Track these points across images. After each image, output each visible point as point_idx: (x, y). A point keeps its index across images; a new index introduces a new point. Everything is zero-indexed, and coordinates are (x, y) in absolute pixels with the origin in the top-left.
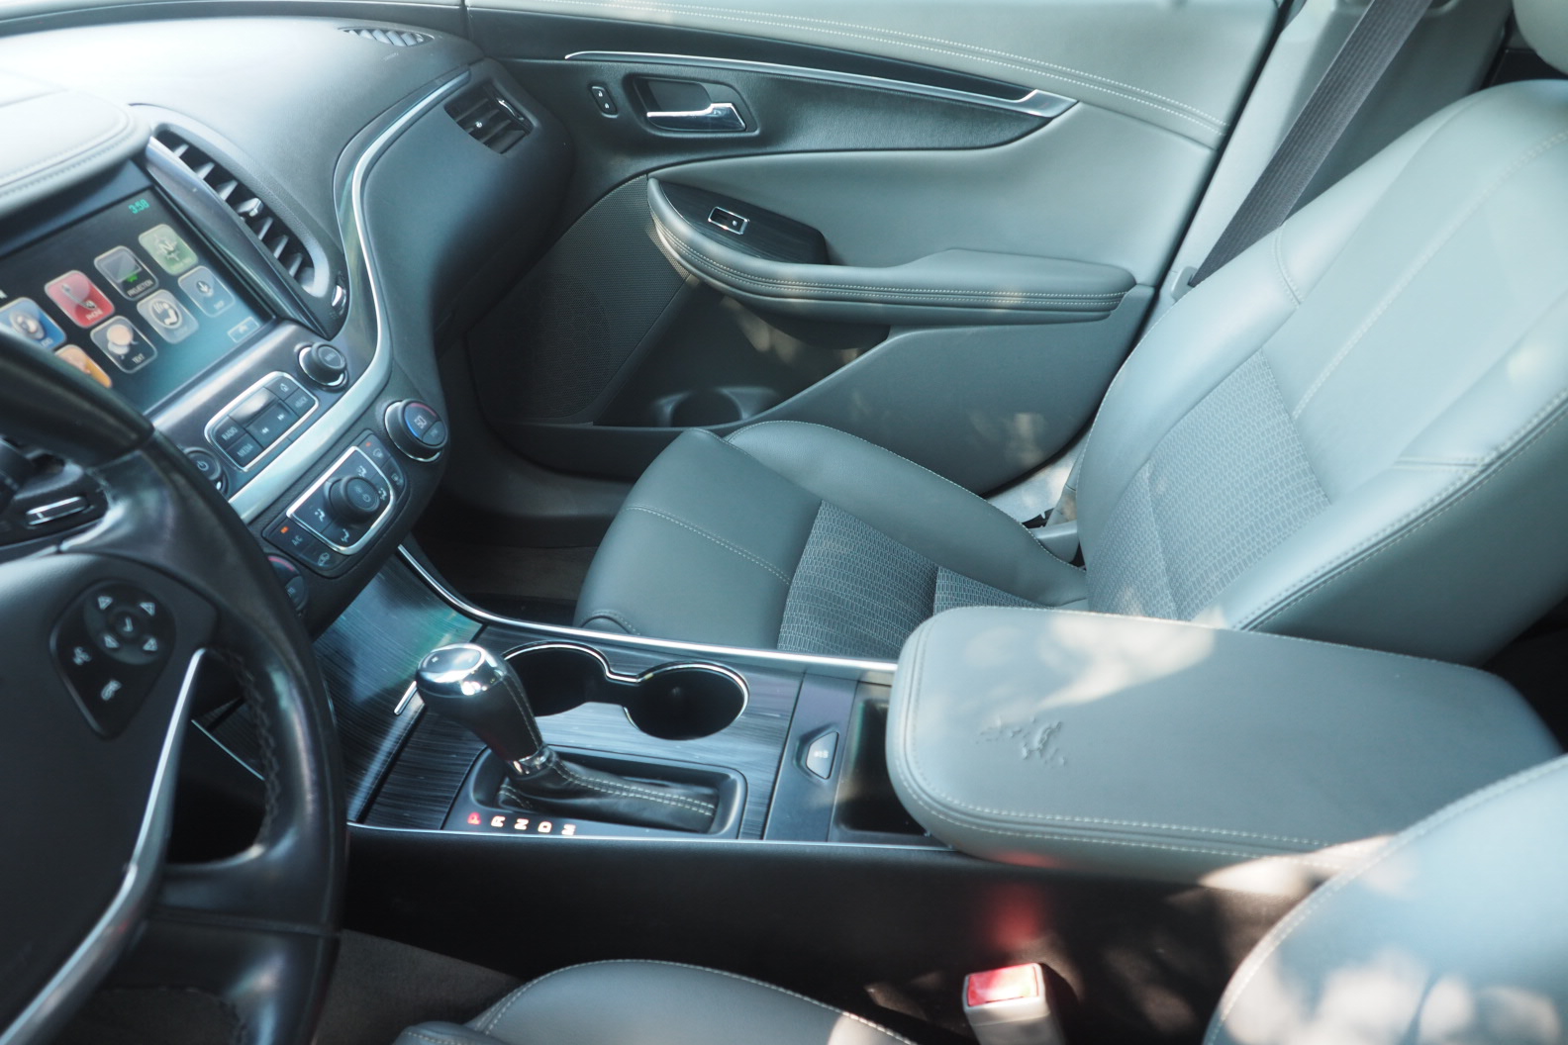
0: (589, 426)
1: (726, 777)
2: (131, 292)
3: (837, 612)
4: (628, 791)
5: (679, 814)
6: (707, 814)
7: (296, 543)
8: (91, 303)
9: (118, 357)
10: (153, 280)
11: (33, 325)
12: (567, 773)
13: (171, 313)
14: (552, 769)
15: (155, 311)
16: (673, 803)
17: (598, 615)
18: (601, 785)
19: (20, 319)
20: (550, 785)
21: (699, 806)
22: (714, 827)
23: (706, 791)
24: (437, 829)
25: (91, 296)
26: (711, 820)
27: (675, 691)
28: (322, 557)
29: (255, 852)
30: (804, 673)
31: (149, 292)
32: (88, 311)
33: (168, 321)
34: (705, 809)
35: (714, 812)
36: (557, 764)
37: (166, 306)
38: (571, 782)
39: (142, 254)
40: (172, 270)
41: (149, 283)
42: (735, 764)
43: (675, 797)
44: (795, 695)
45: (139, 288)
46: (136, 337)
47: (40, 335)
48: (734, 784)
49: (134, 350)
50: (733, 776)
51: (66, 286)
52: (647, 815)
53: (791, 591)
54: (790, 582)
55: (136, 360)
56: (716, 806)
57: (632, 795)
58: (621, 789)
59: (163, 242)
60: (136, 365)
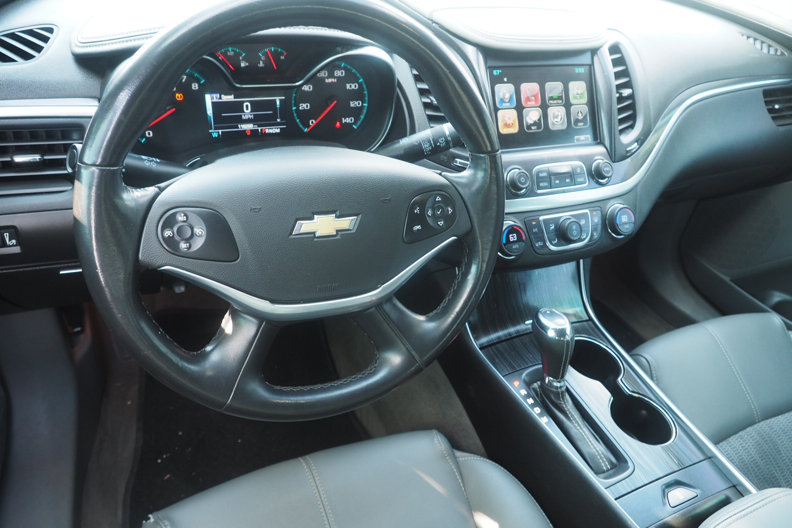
0: (727, 279)
1: (626, 462)
2: (551, 102)
3: (771, 455)
4: (581, 428)
5: (593, 457)
6: (605, 468)
7: (534, 231)
8: (533, 98)
9: (527, 123)
10: (563, 102)
11: (507, 96)
12: (563, 399)
13: (560, 118)
14: (558, 392)
15: (554, 114)
16: (594, 450)
17: (644, 356)
18: (572, 416)
19: (505, 91)
20: (553, 397)
21: (603, 461)
22: (602, 475)
23: (614, 460)
24: (501, 375)
25: (536, 96)
26: (604, 472)
27: (644, 412)
28: (539, 243)
29: (421, 318)
30: (710, 458)
31: (558, 105)
32: (530, 101)
33: (556, 120)
34: (605, 465)
35: (608, 470)
36: (562, 392)
37: (560, 114)
38: (562, 404)
39: (566, 90)
40: (572, 101)
41: (560, 101)
42: (636, 462)
43: (598, 449)
44: (695, 462)
45: (555, 102)
46: (540, 120)
47: (507, 101)
48: (628, 468)
49: (535, 124)
50: (630, 464)
51: (530, 88)
52: (580, 444)
53: (756, 426)
54: (759, 422)
55: (533, 128)
56: (611, 469)
57: (581, 431)
58: (579, 425)
59: (578, 89)
60: (531, 130)
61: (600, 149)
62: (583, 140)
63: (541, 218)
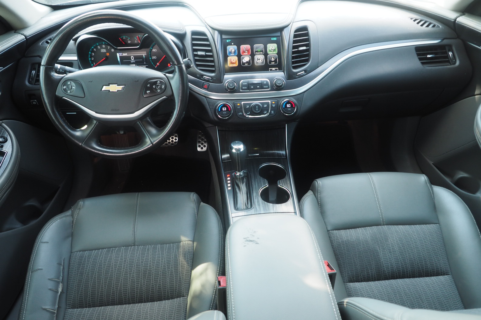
2: (256, 53)
7: (238, 108)
8: (247, 51)
9: (243, 62)
10: (263, 53)
11: (233, 51)
13: (261, 60)
14: (238, 178)
15: (258, 58)
17: (317, 181)
19: (232, 49)
23: (249, 206)
24: (224, 171)
25: (248, 51)
26: (241, 209)
28: (240, 113)
30: (295, 213)
31: (260, 54)
32: (245, 53)
33: (259, 61)
34: (243, 207)
37: (261, 58)
38: (239, 183)
39: (266, 48)
41: (262, 53)
42: (255, 207)
45: (259, 53)
46: (250, 61)
47: (233, 53)
49: (247, 62)
51: (245, 47)
55: (246, 64)
59: (272, 47)
60: (245, 65)
61: (281, 74)
62: (274, 70)
63: (242, 103)
